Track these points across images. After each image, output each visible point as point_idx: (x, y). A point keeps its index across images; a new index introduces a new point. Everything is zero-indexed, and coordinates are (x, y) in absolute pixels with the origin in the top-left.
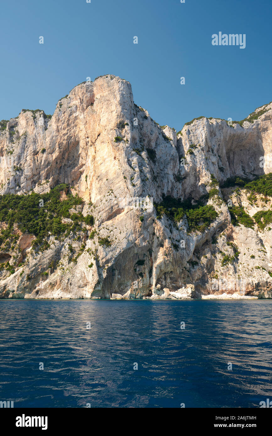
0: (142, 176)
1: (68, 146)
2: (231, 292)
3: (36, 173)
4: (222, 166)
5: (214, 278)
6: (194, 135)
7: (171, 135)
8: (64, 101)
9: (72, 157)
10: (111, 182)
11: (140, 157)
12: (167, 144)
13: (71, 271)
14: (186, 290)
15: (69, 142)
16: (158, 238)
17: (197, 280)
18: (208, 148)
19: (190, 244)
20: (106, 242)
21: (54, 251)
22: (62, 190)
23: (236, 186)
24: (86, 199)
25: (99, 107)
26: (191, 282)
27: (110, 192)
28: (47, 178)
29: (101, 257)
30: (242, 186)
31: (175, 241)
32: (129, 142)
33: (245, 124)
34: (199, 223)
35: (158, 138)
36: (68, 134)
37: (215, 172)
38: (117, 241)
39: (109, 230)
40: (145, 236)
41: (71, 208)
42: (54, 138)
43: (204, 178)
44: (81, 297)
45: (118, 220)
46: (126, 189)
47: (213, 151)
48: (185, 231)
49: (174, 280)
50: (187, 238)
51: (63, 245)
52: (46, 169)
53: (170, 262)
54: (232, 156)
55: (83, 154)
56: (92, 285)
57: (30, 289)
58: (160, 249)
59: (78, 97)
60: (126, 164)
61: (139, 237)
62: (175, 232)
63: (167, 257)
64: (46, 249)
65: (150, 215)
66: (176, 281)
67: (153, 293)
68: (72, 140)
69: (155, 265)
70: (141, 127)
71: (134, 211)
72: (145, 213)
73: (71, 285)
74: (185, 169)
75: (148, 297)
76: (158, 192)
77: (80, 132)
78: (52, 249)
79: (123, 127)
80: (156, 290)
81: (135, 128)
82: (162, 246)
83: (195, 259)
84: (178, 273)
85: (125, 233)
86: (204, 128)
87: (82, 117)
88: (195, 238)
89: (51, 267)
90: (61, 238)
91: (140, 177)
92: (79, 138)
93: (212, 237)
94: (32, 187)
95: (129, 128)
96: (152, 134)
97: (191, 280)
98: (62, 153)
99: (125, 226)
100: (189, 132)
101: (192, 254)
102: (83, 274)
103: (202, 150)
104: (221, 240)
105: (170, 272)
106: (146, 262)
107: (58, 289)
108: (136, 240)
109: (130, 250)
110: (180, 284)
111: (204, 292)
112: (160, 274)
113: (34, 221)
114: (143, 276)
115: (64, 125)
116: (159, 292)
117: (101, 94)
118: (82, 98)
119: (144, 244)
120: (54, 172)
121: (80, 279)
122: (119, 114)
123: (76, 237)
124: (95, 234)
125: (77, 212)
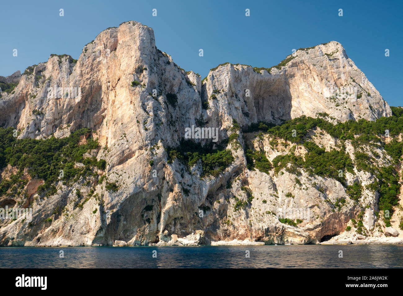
0: (156, 120)
1: (91, 91)
2: (242, 238)
3: (57, 117)
4: (247, 111)
5: (225, 223)
6: (218, 81)
7: (195, 80)
8: (90, 46)
9: (95, 101)
10: (125, 126)
11: (156, 101)
12: (190, 89)
13: (75, 217)
14: (195, 237)
15: (92, 86)
16: (168, 183)
17: (208, 225)
18: (231, 93)
19: (202, 189)
20: (113, 187)
21: (60, 196)
22: (83, 134)
23: (260, 131)
24: (102, 143)
25: (120, 52)
26: (202, 228)
27: (123, 136)
28: (69, 122)
29: (106, 202)
30: (265, 130)
31: (186, 185)
32: (146, 87)
33: (273, 70)
34: (215, 168)
35: (181, 83)
36: (91, 79)
37: (239, 117)
38: (124, 186)
39: (118, 174)
40: (154, 181)
41: (85, 153)
42: (77, 83)
43: (226, 123)
44: (82, 244)
45: (128, 164)
46: (138, 134)
47: (236, 96)
48: (199, 176)
49: (183, 226)
50: (200, 182)
51: (71, 190)
52: (68, 113)
53: (179, 207)
54: (261, 101)
55: (105, 99)
56: (94, 231)
57: (31, 236)
58: (169, 194)
59: (102, 43)
60: (140, 108)
61: (147, 182)
62: (187, 176)
63: (176, 203)
64: (53, 194)
65: (160, 160)
66: (186, 227)
67: (160, 239)
68: (95, 85)
69: (164, 210)
70: (163, 72)
71: (145, 156)
72: (155, 158)
73: (73, 232)
74: (207, 114)
75: (154, 244)
76: (174, 137)
77: (102, 76)
78: (58, 194)
79: (141, 71)
80: (163, 236)
81: (153, 73)
82: (172, 190)
83: (207, 204)
84: (189, 218)
85: (134, 177)
86: (228, 73)
87: (104, 62)
88: (208, 182)
89: (55, 213)
90: (70, 183)
91: (154, 120)
92: (101, 83)
93: (227, 182)
94: (53, 131)
95: (147, 73)
96: (174, 80)
97: (202, 226)
98: (85, 97)
99: (134, 171)
100: (213, 78)
101: (205, 199)
102: (87, 220)
103: (226, 95)
104: (236, 185)
105: (180, 218)
106: (155, 207)
107: (59, 236)
108: (145, 184)
109: (137, 195)
110: (190, 230)
111: (214, 238)
112: (169, 220)
113: (46, 166)
114: (150, 222)
115: (88, 70)
116: (166, 238)
117: (123, 39)
118: (106, 44)
119: (152, 189)
120: (76, 116)
121: (84, 226)
122: (138, 59)
123: (85, 182)
124: (104, 178)
125: (91, 156)
